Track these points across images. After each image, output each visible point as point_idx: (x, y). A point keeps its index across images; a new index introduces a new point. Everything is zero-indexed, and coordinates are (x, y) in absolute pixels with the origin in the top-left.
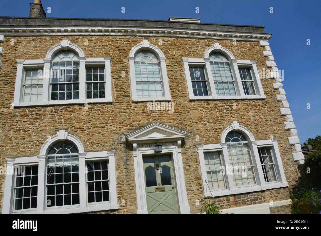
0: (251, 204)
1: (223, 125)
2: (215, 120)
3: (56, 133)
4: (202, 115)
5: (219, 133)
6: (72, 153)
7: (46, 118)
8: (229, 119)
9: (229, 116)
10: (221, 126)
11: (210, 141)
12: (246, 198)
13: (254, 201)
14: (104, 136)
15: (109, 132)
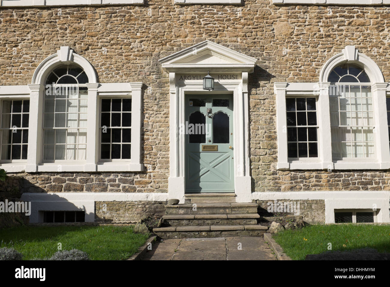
0: (358, 189)
1: (328, 52)
2: (316, 41)
3: (56, 52)
4: (293, 32)
5: (319, 65)
6: (80, 83)
7: (42, 27)
8: (340, 41)
9: (343, 36)
10: (324, 53)
11: (301, 76)
12: (350, 178)
13: (365, 186)
14: (127, 59)
15: (136, 53)
